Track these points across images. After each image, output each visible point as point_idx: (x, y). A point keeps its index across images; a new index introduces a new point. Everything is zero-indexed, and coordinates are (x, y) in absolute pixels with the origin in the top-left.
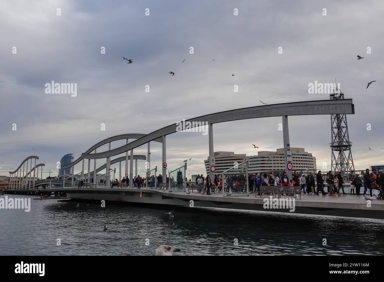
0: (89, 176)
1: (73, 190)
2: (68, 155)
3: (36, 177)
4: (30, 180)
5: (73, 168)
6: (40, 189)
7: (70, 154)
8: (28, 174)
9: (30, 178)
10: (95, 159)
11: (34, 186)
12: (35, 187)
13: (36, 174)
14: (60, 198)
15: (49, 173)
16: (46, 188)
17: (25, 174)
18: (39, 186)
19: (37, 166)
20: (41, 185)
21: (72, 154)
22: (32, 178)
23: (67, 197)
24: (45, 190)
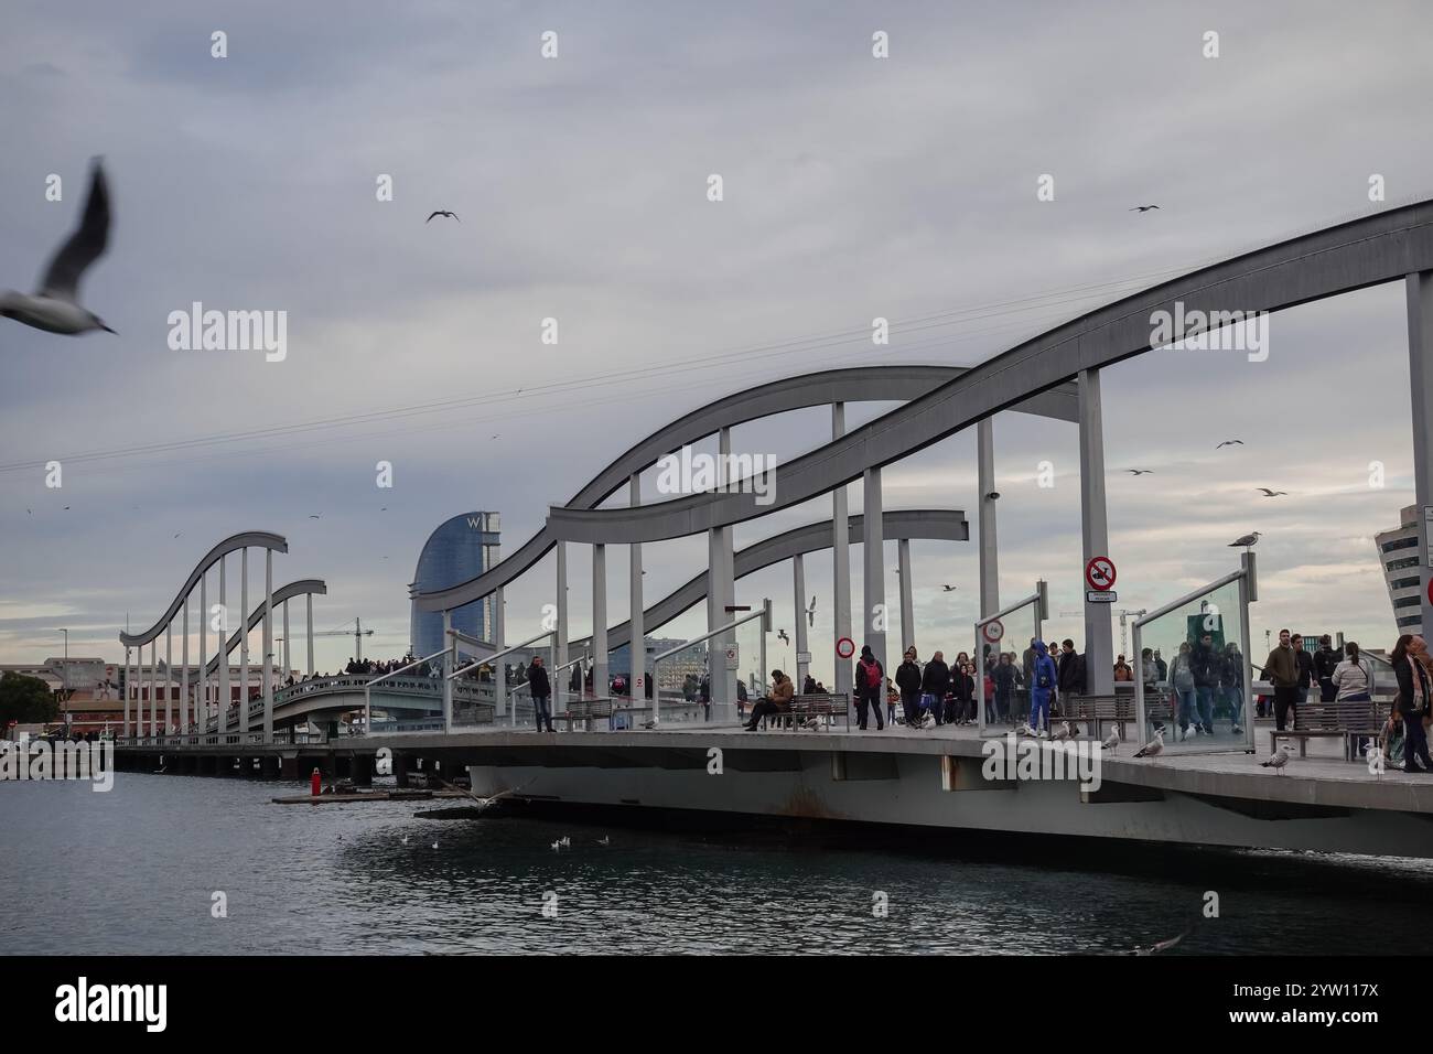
0: (602, 657)
1: (509, 742)
2: (460, 521)
3: (275, 661)
4: (246, 684)
5: (500, 603)
6: (305, 740)
7: (477, 515)
8: (230, 647)
9: (245, 672)
10: (635, 541)
11: (268, 720)
12: (277, 725)
13: (277, 647)
14: (429, 797)
15: (355, 637)
16: (342, 730)
17: (213, 649)
18: (301, 719)
19: (282, 596)
20: (313, 711)
21: (488, 514)
22: (256, 670)
23: (473, 791)
24: (336, 744)
